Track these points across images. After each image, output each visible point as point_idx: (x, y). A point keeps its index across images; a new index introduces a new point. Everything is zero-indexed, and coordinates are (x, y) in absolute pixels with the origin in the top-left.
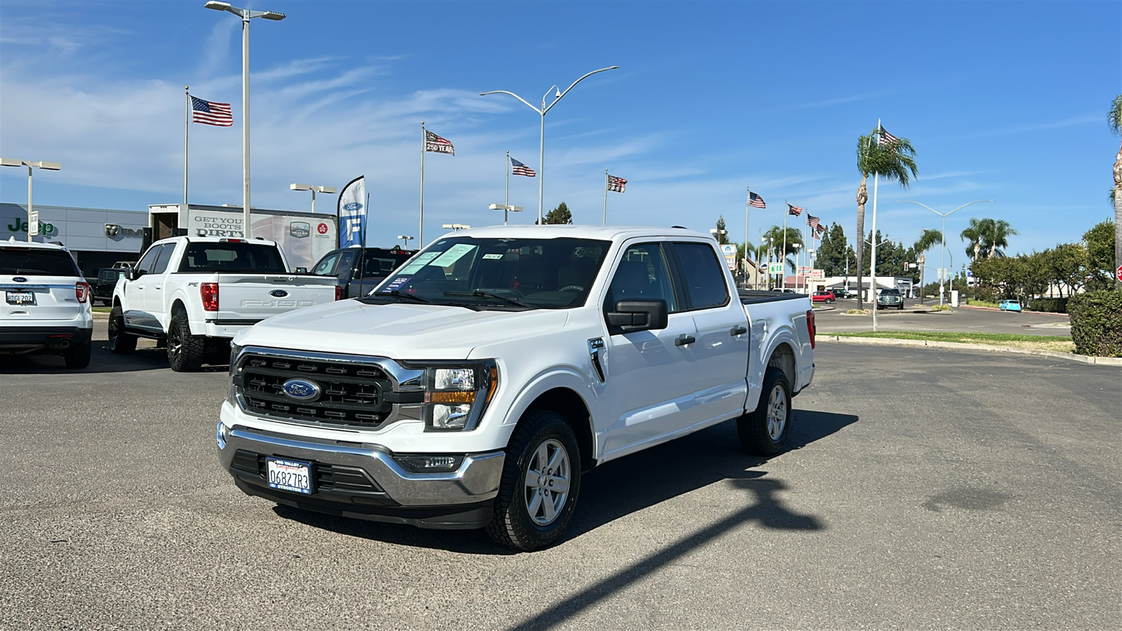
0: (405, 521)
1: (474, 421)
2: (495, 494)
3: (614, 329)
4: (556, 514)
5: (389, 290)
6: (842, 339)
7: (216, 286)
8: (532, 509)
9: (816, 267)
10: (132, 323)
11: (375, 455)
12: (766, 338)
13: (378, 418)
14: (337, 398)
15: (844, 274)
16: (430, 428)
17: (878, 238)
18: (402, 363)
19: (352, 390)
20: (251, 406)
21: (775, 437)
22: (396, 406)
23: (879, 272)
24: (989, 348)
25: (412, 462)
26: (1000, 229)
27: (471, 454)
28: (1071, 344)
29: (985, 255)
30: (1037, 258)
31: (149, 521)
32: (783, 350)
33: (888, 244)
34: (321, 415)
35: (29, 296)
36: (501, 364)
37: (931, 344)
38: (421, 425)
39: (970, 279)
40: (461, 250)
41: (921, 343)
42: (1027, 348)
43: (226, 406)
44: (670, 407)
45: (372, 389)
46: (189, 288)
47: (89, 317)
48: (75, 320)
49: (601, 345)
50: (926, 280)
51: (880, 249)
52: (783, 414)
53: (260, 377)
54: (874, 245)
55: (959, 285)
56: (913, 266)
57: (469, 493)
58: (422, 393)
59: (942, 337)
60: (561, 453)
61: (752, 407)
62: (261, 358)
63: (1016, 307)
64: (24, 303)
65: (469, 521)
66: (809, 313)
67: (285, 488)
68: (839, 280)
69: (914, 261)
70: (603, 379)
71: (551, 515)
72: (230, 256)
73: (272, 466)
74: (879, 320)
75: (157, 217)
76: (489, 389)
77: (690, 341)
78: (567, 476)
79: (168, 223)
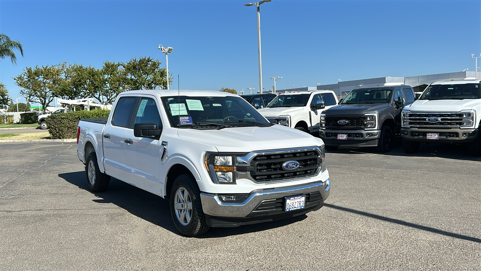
67: (293, 209)
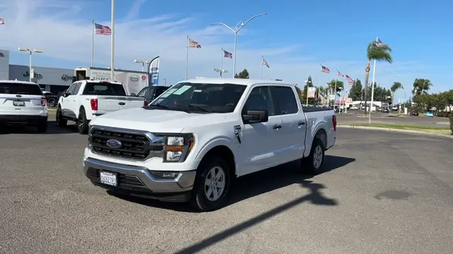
0: (155, 198)
1: (184, 158)
2: (191, 188)
3: (245, 122)
4: (219, 197)
5: (156, 104)
6: (355, 127)
7: (97, 100)
8: (208, 194)
9: (349, 97)
10: (65, 114)
11: (143, 171)
12: (314, 126)
13: (144, 156)
14: (128, 148)
15: (361, 100)
16: (165, 161)
17: (375, 86)
18: (154, 134)
19: (134, 144)
20: (95, 150)
21: (317, 167)
22: (152, 151)
23: (375, 99)
24: (416, 132)
25: (157, 174)
26: (426, 83)
27: (181, 172)
28: (450, 131)
29: (419, 93)
30: (441, 95)
31: (55, 195)
32: (321, 131)
33: (379, 88)
34: (122, 154)
35: (22, 103)
36: (195, 135)
37: (392, 129)
38: (162, 159)
39: (413, 103)
40: (186, 88)
41: (388, 129)
42: (432, 132)
43: (86, 149)
44: (270, 154)
45: (142, 144)
46: (86, 101)
47: (46, 112)
48: (40, 113)
49: (240, 128)
50: (394, 103)
51: (375, 90)
52: (320, 158)
53: (99, 138)
54: (373, 89)
55: (408, 105)
56: (389, 97)
57: (182, 188)
58: (162, 146)
59: (396, 127)
60: (221, 172)
61: (307, 155)
62: (100, 131)
63: (432, 115)
64: (20, 105)
65: (182, 199)
66: (333, 116)
68: (358, 102)
69: (390, 95)
70: (240, 142)
71: (216, 197)
72: (104, 88)
73: (102, 174)
74: (372, 119)
75: (78, 72)
76: (190, 145)
77: (280, 127)
78: (224, 181)
79: (82, 74)
